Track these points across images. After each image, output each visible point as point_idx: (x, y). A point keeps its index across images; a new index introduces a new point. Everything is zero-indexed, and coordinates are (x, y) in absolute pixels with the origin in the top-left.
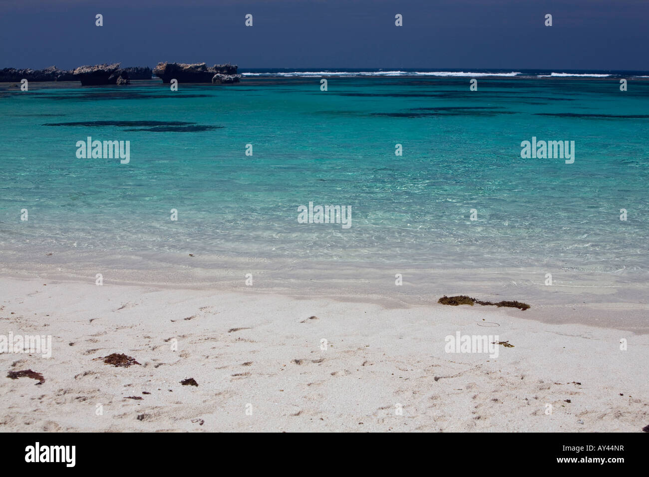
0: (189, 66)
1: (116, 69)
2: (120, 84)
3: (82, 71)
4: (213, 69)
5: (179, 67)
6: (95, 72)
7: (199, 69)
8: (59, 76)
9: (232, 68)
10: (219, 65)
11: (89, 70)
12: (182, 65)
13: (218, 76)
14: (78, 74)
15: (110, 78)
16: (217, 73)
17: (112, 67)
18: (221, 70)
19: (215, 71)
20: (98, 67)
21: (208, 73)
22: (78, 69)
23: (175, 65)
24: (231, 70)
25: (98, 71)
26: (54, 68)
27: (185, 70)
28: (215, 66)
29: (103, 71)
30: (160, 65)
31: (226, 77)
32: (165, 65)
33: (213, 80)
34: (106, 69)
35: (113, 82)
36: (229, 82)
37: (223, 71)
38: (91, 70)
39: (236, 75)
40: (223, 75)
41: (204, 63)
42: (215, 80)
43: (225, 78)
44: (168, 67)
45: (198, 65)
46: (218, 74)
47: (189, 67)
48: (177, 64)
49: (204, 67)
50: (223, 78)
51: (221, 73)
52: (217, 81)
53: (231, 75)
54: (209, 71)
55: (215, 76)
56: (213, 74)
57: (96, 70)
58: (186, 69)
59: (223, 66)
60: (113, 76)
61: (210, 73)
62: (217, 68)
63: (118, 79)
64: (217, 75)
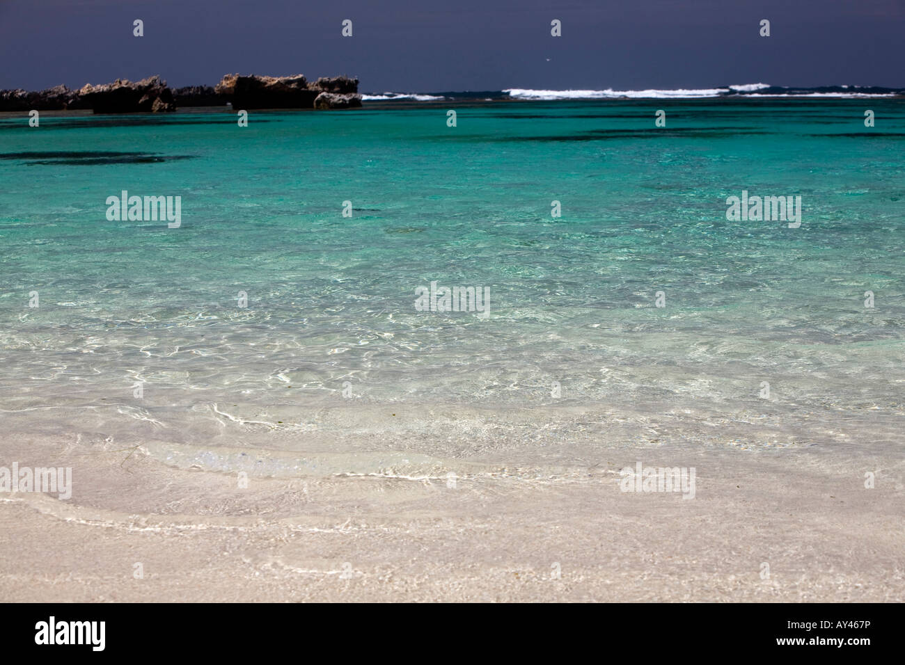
0: (277, 80)
1: (151, 86)
2: (158, 111)
3: (94, 89)
4: (317, 85)
5: (259, 83)
6: (116, 90)
7: (293, 86)
8: (70, 102)
9: (349, 82)
10: (326, 79)
11: (104, 88)
12: (264, 79)
13: (323, 97)
14: (87, 95)
15: (141, 101)
16: (323, 91)
17: (145, 83)
18: (329, 86)
19: (320, 89)
20: (120, 83)
21: (308, 91)
22: (87, 86)
23: (253, 79)
24: (348, 87)
25: (122, 89)
26: (63, 89)
27: (268, 87)
28: (320, 79)
29: (129, 89)
30: (227, 79)
31: (337, 98)
32: (235, 78)
33: (315, 104)
34: (134, 85)
35: (147, 107)
36: (342, 106)
37: (334, 88)
38: (108, 87)
39: (353, 95)
40: (332, 95)
41: (301, 76)
42: (318, 102)
43: (336, 100)
44: (240, 81)
45: (292, 78)
46: (324, 94)
47: (276, 82)
48: (256, 77)
49: (301, 82)
50: (331, 100)
51: (328, 92)
52: (321, 104)
53: (345, 94)
54: (310, 89)
55: (319, 96)
56: (317, 93)
57: (117, 87)
58: (271, 86)
59: (333, 79)
60: (147, 98)
61: (311, 91)
62: (323, 84)
63: (155, 103)
64: (322, 94)
